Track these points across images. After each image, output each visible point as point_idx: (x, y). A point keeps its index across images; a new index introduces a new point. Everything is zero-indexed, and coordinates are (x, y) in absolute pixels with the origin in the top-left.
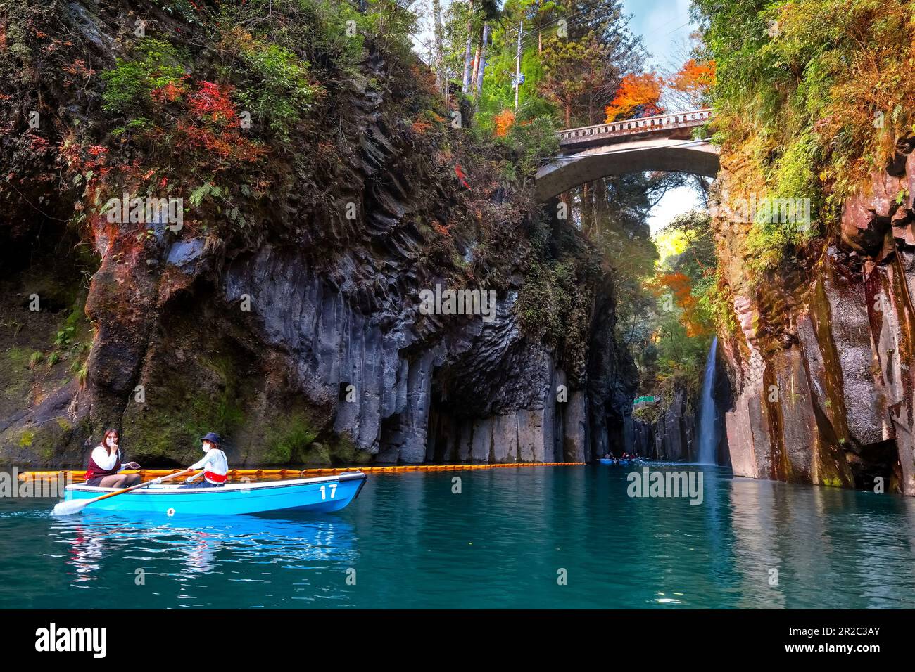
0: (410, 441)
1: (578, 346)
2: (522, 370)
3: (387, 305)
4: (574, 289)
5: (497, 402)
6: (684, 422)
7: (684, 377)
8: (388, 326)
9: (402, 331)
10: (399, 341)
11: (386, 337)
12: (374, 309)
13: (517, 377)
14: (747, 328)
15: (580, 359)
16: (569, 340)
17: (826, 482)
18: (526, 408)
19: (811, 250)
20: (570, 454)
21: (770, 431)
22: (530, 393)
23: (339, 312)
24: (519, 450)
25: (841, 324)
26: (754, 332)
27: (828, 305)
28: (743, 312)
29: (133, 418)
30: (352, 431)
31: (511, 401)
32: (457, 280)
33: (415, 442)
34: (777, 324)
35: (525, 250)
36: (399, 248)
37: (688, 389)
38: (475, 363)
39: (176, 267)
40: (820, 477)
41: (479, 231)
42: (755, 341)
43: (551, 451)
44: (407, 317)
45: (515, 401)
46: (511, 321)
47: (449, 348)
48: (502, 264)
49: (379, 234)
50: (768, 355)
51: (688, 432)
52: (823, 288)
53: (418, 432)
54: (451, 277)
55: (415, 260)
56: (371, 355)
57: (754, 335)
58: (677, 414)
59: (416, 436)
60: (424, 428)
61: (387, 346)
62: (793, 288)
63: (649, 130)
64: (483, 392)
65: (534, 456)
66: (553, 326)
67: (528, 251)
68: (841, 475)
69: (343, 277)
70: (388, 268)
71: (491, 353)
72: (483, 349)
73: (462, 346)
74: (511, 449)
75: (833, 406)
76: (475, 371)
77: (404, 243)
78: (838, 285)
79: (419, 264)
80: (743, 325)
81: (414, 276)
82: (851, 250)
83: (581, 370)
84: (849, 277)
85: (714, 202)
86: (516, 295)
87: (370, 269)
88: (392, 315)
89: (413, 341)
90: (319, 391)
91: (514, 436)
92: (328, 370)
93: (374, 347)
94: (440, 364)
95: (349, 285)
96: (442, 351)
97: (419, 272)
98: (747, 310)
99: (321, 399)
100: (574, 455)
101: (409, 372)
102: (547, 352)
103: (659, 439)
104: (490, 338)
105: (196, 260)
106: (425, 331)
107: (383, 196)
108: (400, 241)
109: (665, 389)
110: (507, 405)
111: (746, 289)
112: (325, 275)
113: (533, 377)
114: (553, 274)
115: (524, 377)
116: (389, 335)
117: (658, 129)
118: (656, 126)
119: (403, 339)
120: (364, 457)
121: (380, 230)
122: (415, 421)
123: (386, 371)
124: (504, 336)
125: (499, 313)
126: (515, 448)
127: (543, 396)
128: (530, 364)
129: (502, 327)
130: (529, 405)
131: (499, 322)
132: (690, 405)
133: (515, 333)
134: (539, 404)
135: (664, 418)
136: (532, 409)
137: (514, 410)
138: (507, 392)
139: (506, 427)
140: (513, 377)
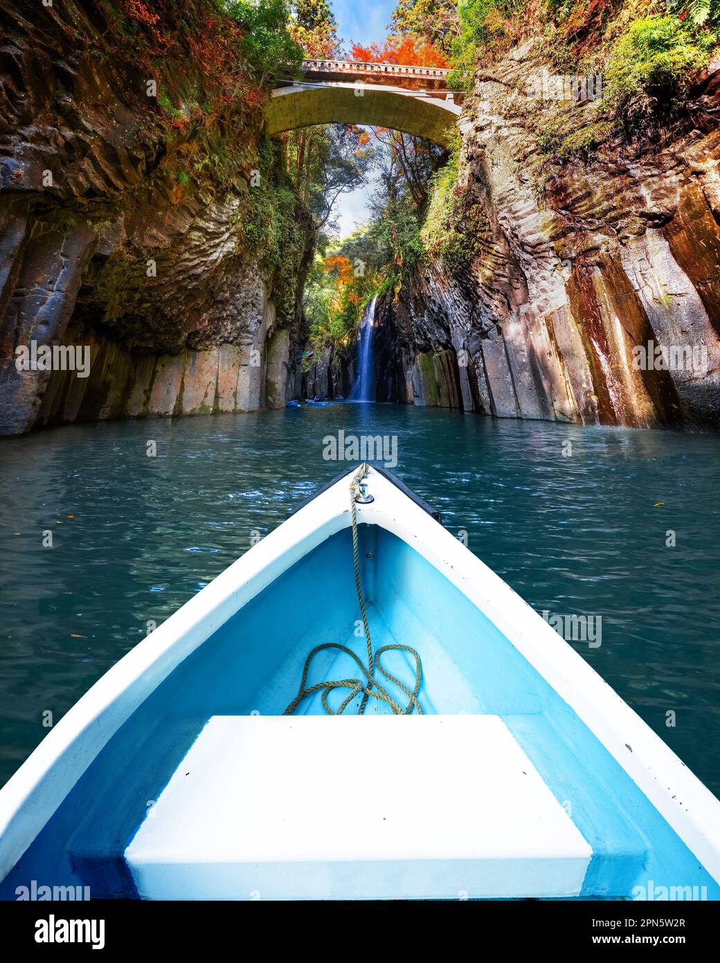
1: (290, 281)
2: (232, 295)
5: (196, 333)
6: (331, 370)
7: (332, 336)
13: (224, 302)
15: (291, 295)
16: (284, 272)
18: (231, 343)
20: (270, 398)
22: (238, 324)
24: (217, 397)
31: (214, 333)
37: (336, 345)
38: (173, 272)
42: (544, 246)
43: (258, 394)
45: (218, 333)
46: (227, 230)
51: (334, 377)
58: (326, 364)
64: (178, 316)
65: (236, 404)
66: (273, 252)
71: (197, 264)
72: (187, 255)
73: (154, 238)
74: (206, 395)
76: (171, 284)
83: (290, 307)
86: (236, 202)
91: (213, 379)
94: (107, 252)
102: (262, 279)
104: (198, 243)
109: (317, 346)
110: (209, 337)
113: (244, 305)
115: (234, 305)
124: (216, 246)
125: (213, 215)
126: (211, 395)
127: (254, 328)
128: (242, 290)
129: (216, 235)
130: (236, 338)
131: (211, 226)
132: (337, 357)
133: (230, 246)
134: (248, 338)
135: (315, 367)
136: (239, 344)
137: (216, 345)
138: (211, 321)
139: (204, 366)
140: (220, 302)
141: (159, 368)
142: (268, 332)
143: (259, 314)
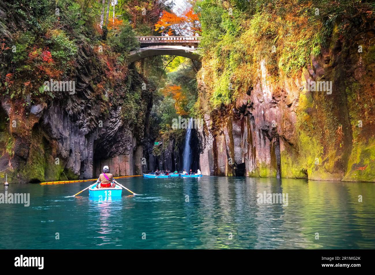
0: (87, 170)
1: (142, 127)
2: (121, 138)
3: (81, 118)
4: (140, 103)
5: (111, 152)
6: (174, 155)
7: (174, 133)
8: (81, 126)
9: (86, 127)
10: (85, 131)
11: (80, 130)
12: (77, 120)
13: (119, 141)
14: (208, 126)
15: (142, 133)
16: (139, 125)
17: (229, 175)
18: (122, 154)
19: (228, 107)
20: (136, 172)
21: (214, 161)
22: (124, 148)
23: (68, 123)
24: (120, 171)
25: (235, 131)
26: (210, 128)
27: (232, 125)
28: (207, 120)
29: (29, 167)
30: (73, 167)
31: (117, 152)
32: (104, 106)
33: (89, 170)
34: (218, 127)
35: (124, 89)
36: (86, 95)
37: (176, 139)
38: (106, 137)
39: (34, 115)
40: (227, 174)
41: (110, 84)
42: (211, 131)
43: (132, 171)
44: (87, 121)
45: (118, 151)
46: (118, 119)
47: (99, 133)
48: (116, 96)
49: (80, 90)
50: (215, 136)
51: (175, 159)
52: (231, 120)
53: (90, 166)
54: (102, 104)
55: (91, 99)
56: (76, 138)
57: (210, 129)
58: (170, 151)
59: (89, 168)
60: (92, 165)
61: (80, 134)
62: (223, 116)
63: (175, 42)
64: (107, 148)
65: (126, 173)
66: (134, 120)
67: (126, 89)
68: (233, 173)
69: (70, 109)
70: (82, 103)
71: (111, 133)
72: (109, 131)
73: (103, 131)
74: (117, 171)
75: (231, 154)
76: (105, 140)
77: (87, 93)
78: (235, 120)
79: (92, 101)
80: (207, 125)
81: (90, 105)
82: (238, 111)
83: (142, 137)
84: (237, 118)
85: (199, 78)
86: (120, 108)
87: (76, 104)
88: (83, 122)
89: (89, 131)
90: (65, 153)
91: (118, 166)
92: (66, 145)
93: (77, 134)
94: (96, 139)
95: (71, 112)
96: (97, 133)
97: (92, 104)
98: (209, 120)
99: (65, 156)
100: (138, 172)
101: (88, 143)
102: (131, 130)
103: (161, 163)
104: (111, 126)
105: (41, 112)
106: (93, 127)
107: (82, 76)
108: (86, 92)
109: (165, 139)
110: (115, 153)
111: (209, 113)
112: (64, 109)
113: (125, 141)
114: (134, 98)
115: (122, 141)
116: (81, 129)
117: (178, 42)
118: (178, 41)
119: (86, 131)
120: (76, 177)
121: (80, 89)
122: (89, 162)
123: (81, 143)
124: (116, 125)
125: (114, 116)
126: (118, 171)
127: (129, 149)
128: (125, 136)
129: (116, 122)
130: (123, 153)
131: (114, 120)
132: (177, 147)
133: (120, 124)
134: (128, 152)
135: (164, 153)
136: (125, 154)
137: (118, 155)
138: (116, 148)
139: (115, 162)
140: (118, 142)
141: (102, 163)
142: (134, 149)
143: (131, 143)
